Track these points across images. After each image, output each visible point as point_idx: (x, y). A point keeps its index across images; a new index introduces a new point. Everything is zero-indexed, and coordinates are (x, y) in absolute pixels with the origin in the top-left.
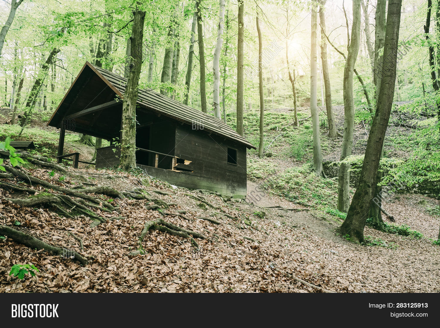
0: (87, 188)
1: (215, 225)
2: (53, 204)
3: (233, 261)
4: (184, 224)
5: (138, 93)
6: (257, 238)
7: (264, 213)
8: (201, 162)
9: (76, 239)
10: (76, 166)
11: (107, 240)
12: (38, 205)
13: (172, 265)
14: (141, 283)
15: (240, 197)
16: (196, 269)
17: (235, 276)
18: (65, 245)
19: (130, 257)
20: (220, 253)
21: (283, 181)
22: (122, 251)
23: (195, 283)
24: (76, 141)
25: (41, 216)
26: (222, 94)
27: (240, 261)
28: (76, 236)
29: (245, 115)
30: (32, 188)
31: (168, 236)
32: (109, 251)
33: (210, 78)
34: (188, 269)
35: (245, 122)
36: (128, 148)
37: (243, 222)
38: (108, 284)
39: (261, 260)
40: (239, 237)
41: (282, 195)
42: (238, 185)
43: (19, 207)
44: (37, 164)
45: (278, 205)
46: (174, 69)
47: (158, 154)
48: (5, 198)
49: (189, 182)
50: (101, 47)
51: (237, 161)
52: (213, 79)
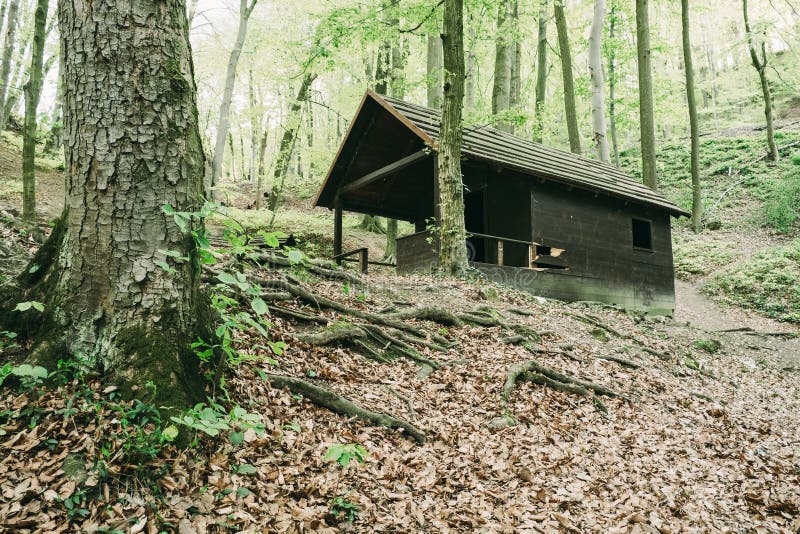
0: (403, 311)
1: (628, 369)
2: (356, 341)
3: (679, 440)
4: (574, 368)
5: (464, 134)
6: (716, 394)
7: (717, 343)
8: (582, 249)
9: (401, 399)
10: (364, 269)
11: (450, 400)
12: (333, 343)
13: (567, 445)
14: (518, 476)
15: (662, 311)
16: (611, 454)
17: (688, 469)
18: (387, 409)
19: (493, 431)
20: (651, 424)
21: (749, 276)
22: (477, 421)
23: (617, 481)
24: (355, 227)
25: (342, 360)
26: (608, 114)
27: (693, 440)
28: (399, 394)
29: (658, 149)
30: (322, 315)
31: (549, 392)
32: (455, 420)
33: (583, 86)
34: (596, 454)
35: (660, 165)
36: (453, 234)
37: (682, 363)
38: (466, 477)
39: (733, 438)
40: (680, 393)
41: (748, 304)
42: (657, 290)
43: (308, 347)
44: (319, 274)
45: (742, 327)
46: (513, 79)
47: (501, 241)
48: (287, 333)
49: (562, 287)
50: (383, 59)
51: (653, 244)
52: (590, 88)
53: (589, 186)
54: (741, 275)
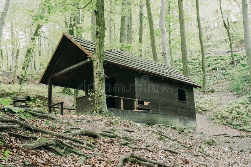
0: (74, 132)
1: (174, 154)
2: (51, 146)
4: (150, 155)
7: (213, 141)
8: (157, 102)
10: (62, 113)
12: (40, 148)
15: (191, 128)
21: (226, 112)
24: (60, 92)
25: (43, 156)
26: (168, 45)
29: (189, 59)
30: (35, 135)
31: (138, 166)
33: (158, 33)
35: (190, 66)
36: (100, 96)
37: (197, 150)
41: (226, 123)
42: (189, 118)
43: (27, 151)
44: (36, 115)
45: (224, 133)
46: (129, 29)
47: (122, 98)
48: (17, 144)
49: (149, 118)
50: (72, 20)
51: (187, 99)
52: (161, 34)
53: (160, 75)
54: (223, 112)
